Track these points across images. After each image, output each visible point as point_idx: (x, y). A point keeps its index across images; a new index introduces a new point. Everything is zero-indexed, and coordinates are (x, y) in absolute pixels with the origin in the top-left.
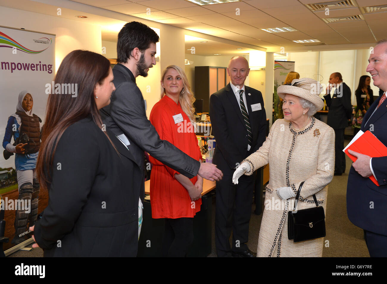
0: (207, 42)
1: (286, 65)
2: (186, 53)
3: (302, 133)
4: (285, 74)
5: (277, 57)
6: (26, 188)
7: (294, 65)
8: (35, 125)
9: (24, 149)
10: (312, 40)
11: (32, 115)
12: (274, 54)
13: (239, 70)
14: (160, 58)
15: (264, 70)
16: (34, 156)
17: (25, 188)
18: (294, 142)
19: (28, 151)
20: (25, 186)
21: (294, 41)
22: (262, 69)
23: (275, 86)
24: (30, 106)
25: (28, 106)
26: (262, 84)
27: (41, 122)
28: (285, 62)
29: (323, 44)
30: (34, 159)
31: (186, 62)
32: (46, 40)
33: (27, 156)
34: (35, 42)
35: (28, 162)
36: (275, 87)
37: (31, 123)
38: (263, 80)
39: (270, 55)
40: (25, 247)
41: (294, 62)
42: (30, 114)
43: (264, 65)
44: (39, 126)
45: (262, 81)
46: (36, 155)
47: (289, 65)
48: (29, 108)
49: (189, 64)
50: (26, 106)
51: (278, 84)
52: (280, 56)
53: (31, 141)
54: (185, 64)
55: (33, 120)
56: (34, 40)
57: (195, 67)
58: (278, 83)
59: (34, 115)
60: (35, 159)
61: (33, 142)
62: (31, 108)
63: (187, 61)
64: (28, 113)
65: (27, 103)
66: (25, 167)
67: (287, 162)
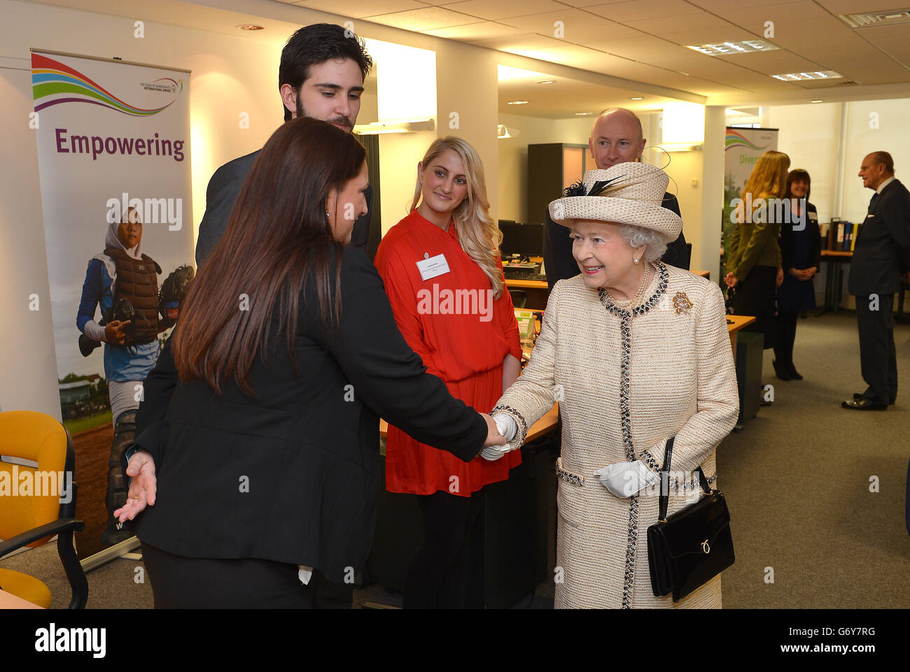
0: (554, 82)
1: (756, 139)
2: (500, 110)
3: (642, 312)
4: (752, 160)
5: (735, 118)
6: (129, 422)
7: (776, 138)
8: (147, 281)
9: (124, 335)
10: (820, 74)
11: (139, 258)
12: (728, 112)
13: (614, 144)
14: (436, 123)
15: (701, 149)
16: (145, 350)
17: (127, 422)
18: (628, 340)
19: (132, 339)
20: (127, 417)
21: (774, 76)
22: (695, 149)
23: (728, 189)
24: (135, 237)
25: (130, 236)
26: (695, 186)
27: (160, 272)
28: (752, 129)
29: (851, 83)
30: (145, 357)
31: (499, 130)
32: (169, 84)
33: (130, 349)
34: (145, 88)
35: (133, 362)
36: (725, 192)
37: (138, 274)
38: (697, 176)
39: (714, 112)
40: (131, 552)
41: (777, 130)
42: (136, 255)
43: (699, 139)
44: (156, 283)
45: (695, 179)
46: (150, 349)
47: (763, 138)
48: (133, 241)
49: (507, 136)
50: (127, 237)
51: (733, 185)
52: (741, 116)
53: (138, 316)
54: (499, 137)
55: (141, 267)
56: (143, 85)
57: (530, 146)
58: (734, 183)
59: (143, 256)
60: (149, 357)
61: (143, 319)
62: (138, 241)
63: (503, 130)
64: (130, 253)
65: (128, 230)
66: (126, 375)
67: (622, 396)
